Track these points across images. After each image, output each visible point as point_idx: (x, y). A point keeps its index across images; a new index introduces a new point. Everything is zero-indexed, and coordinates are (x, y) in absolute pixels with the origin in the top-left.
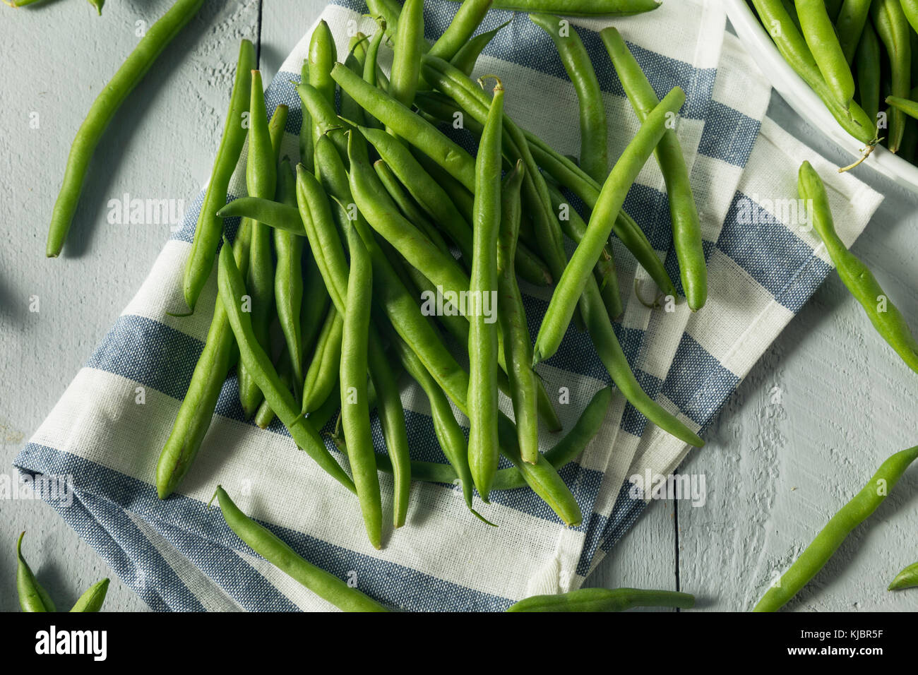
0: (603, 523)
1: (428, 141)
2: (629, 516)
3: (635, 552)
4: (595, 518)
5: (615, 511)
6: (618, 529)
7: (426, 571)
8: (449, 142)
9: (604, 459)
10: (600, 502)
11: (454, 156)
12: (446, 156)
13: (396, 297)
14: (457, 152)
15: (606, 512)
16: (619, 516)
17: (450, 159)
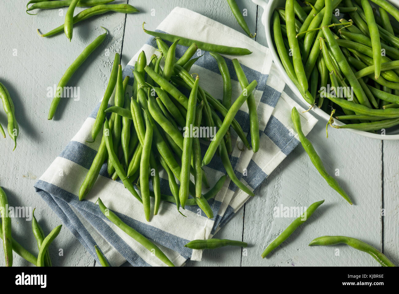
0: (220, 218)
1: (174, 92)
2: (229, 216)
3: (230, 228)
4: (218, 217)
5: (225, 215)
6: (225, 221)
7: (163, 229)
8: (181, 93)
9: (222, 198)
10: (220, 211)
11: (182, 98)
12: (179, 98)
13: (160, 142)
14: (183, 97)
15: (222, 215)
16: (226, 216)
17: (180, 99)
